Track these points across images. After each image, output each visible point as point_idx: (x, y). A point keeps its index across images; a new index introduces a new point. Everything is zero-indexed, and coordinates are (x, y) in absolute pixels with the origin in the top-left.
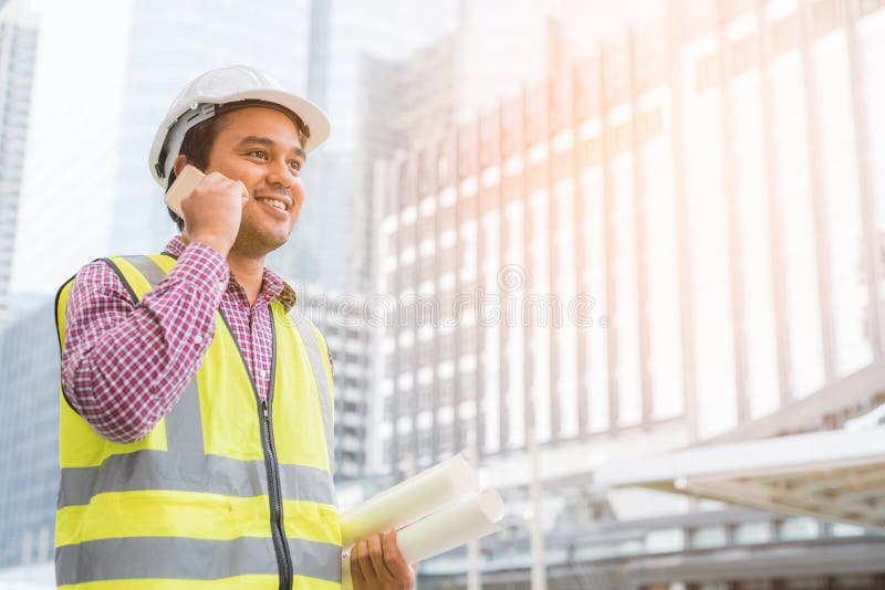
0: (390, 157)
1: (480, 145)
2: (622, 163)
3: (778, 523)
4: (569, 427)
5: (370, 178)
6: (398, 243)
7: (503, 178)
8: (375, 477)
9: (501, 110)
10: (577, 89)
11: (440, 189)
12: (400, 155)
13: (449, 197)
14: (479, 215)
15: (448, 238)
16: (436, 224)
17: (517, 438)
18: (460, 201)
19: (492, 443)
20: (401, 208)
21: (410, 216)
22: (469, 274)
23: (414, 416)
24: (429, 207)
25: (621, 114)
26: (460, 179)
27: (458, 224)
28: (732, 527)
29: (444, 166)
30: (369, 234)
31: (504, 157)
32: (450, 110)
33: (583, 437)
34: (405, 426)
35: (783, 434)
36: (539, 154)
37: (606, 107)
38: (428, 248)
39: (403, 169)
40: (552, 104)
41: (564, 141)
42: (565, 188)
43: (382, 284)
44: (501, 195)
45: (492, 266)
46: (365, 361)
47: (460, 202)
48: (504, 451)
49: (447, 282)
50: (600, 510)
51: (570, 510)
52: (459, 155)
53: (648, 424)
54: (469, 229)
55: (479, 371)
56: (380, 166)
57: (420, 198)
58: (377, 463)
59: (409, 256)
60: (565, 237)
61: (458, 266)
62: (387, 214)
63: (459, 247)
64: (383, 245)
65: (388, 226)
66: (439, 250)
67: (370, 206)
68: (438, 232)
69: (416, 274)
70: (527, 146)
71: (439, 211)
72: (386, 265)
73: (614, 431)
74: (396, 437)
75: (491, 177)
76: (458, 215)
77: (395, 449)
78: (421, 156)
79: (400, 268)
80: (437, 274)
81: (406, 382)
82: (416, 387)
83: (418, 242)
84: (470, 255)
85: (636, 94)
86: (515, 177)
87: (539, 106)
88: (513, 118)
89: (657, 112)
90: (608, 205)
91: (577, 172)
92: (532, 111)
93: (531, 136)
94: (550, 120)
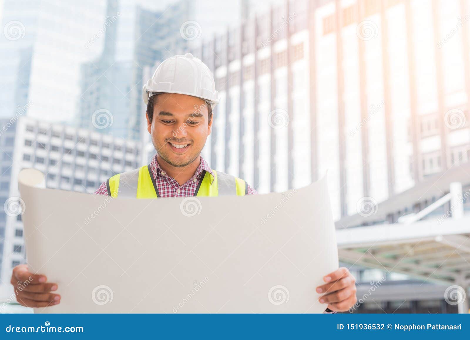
2: (281, 73)
3: (361, 272)
5: (140, 76)
9: (215, 41)
10: (258, 32)
25: (281, 46)
31: (216, 67)
32: (185, 41)
35: (365, 224)
36: (235, 66)
37: (273, 42)
40: (243, 39)
41: (249, 60)
42: (249, 85)
56: (146, 70)
60: (249, 112)
70: (229, 61)
85: (290, 34)
86: (222, 78)
87: (236, 40)
88: (221, 46)
89: (301, 45)
90: (273, 96)
91: (256, 77)
92: (232, 42)
93: (231, 56)
94: (242, 47)
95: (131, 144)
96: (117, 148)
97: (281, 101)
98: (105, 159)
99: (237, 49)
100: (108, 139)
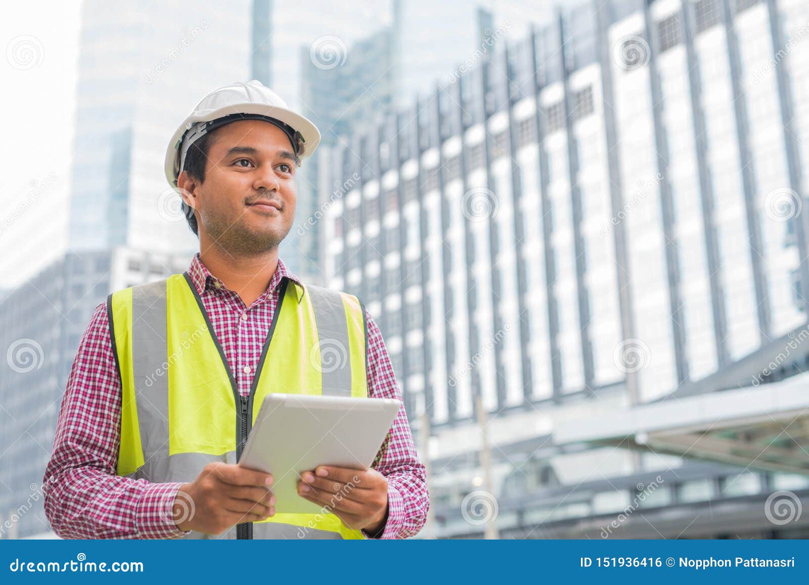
0: (333, 145)
1: (420, 129)
2: (556, 141)
3: (720, 480)
4: (515, 395)
6: (344, 226)
7: (442, 159)
9: (438, 95)
10: (511, 74)
11: (382, 173)
12: (343, 142)
13: (391, 180)
14: (420, 196)
15: (392, 219)
16: (379, 206)
17: (464, 408)
19: (441, 413)
21: (354, 199)
22: (413, 252)
24: (372, 190)
25: (553, 94)
26: (401, 162)
27: (401, 206)
28: (676, 486)
29: (385, 151)
31: (443, 140)
32: (388, 99)
33: (529, 404)
36: (476, 135)
37: (538, 89)
38: (373, 229)
39: (346, 153)
40: (487, 88)
41: (500, 123)
42: (502, 167)
43: (330, 266)
44: (441, 177)
45: (434, 244)
47: (402, 183)
48: (453, 421)
49: (393, 261)
50: (546, 475)
51: (518, 475)
52: (400, 140)
53: (591, 390)
54: (412, 210)
55: (426, 346)
56: (324, 154)
57: (364, 182)
59: (354, 238)
60: (504, 213)
61: (402, 246)
63: (403, 226)
64: (329, 228)
65: (333, 210)
66: (383, 231)
67: (315, 193)
68: (381, 216)
69: (362, 256)
70: (465, 128)
71: (382, 193)
72: (333, 247)
73: (559, 398)
75: (431, 159)
76: (400, 196)
78: (363, 142)
79: (346, 249)
80: (382, 253)
83: (362, 224)
84: (413, 233)
85: (567, 74)
86: (454, 158)
87: (474, 90)
88: (450, 103)
89: (589, 89)
90: (545, 182)
91: (513, 151)
92: (467, 95)
93: (468, 119)
94: (485, 102)
97: (560, 189)
99: (477, 107)
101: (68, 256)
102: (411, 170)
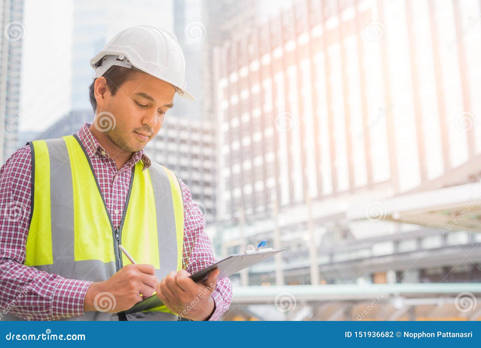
0: (221, 46)
1: (271, 36)
4: (328, 189)
5: (211, 58)
6: (228, 93)
7: (285, 53)
8: (223, 222)
9: (282, 15)
11: (250, 61)
12: (227, 44)
13: (255, 66)
14: (272, 74)
15: (256, 89)
16: (249, 81)
18: (261, 67)
19: (286, 200)
20: (229, 73)
21: (234, 77)
22: (268, 108)
23: (242, 187)
24: (244, 72)
26: (261, 55)
27: (261, 81)
28: (420, 239)
29: (252, 49)
30: (212, 89)
32: (254, 18)
33: (335, 194)
34: (237, 193)
37: (340, 10)
38: (245, 94)
39: (229, 51)
40: (310, 10)
41: (318, 31)
42: (319, 57)
43: (221, 116)
44: (284, 62)
45: (281, 103)
46: (213, 158)
49: (257, 113)
51: (330, 234)
52: (260, 43)
53: (371, 185)
54: (267, 83)
55: (276, 161)
56: (217, 51)
57: (239, 67)
58: (223, 214)
59: (235, 100)
61: (262, 104)
62: (221, 77)
63: (262, 93)
64: (220, 94)
65: (222, 84)
66: (251, 95)
67: (212, 73)
68: (250, 86)
69: (239, 110)
70: (297, 35)
71: (251, 73)
72: (223, 105)
73: (352, 190)
74: (233, 199)
75: (278, 53)
76: (260, 75)
77: (233, 206)
78: (239, 44)
79: (230, 106)
80: (251, 109)
81: (237, 169)
82: (242, 171)
83: (239, 92)
84: (268, 97)
95: (207, 125)
96: (194, 130)
98: (183, 142)
100: (184, 122)
101: (72, 113)
102: (266, 60)
